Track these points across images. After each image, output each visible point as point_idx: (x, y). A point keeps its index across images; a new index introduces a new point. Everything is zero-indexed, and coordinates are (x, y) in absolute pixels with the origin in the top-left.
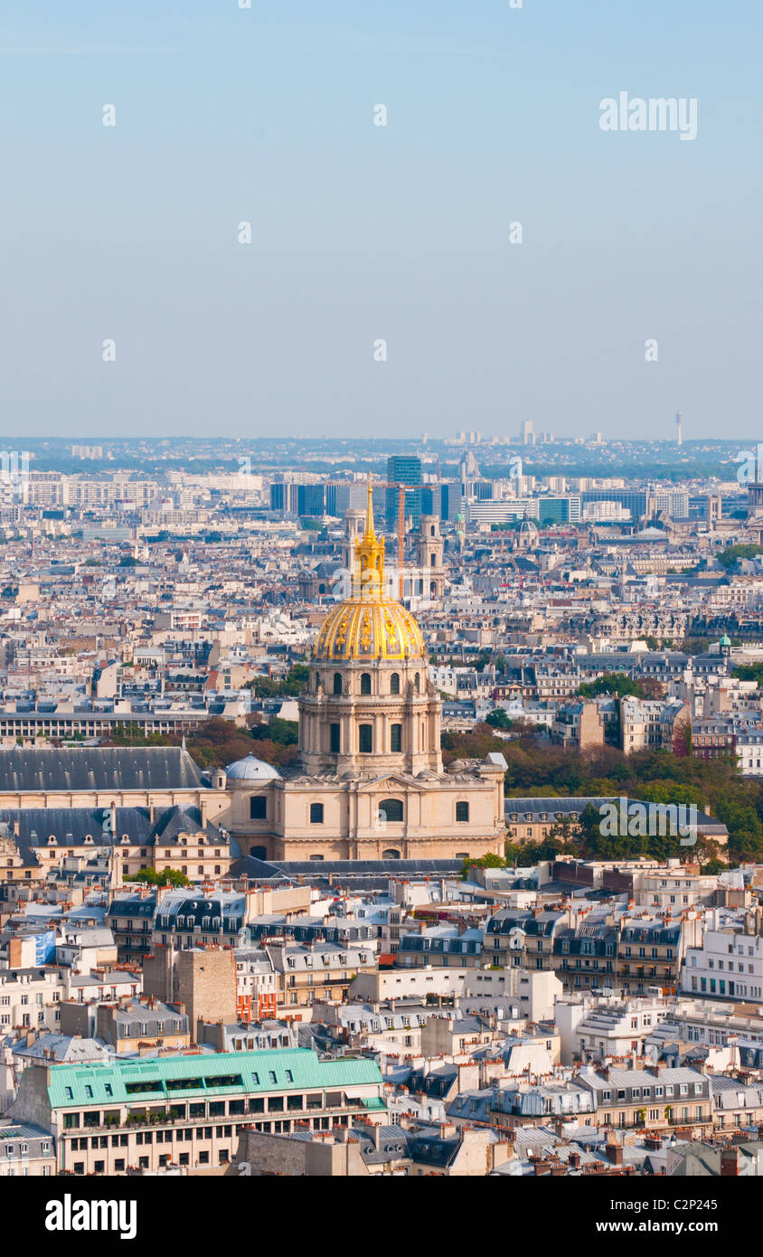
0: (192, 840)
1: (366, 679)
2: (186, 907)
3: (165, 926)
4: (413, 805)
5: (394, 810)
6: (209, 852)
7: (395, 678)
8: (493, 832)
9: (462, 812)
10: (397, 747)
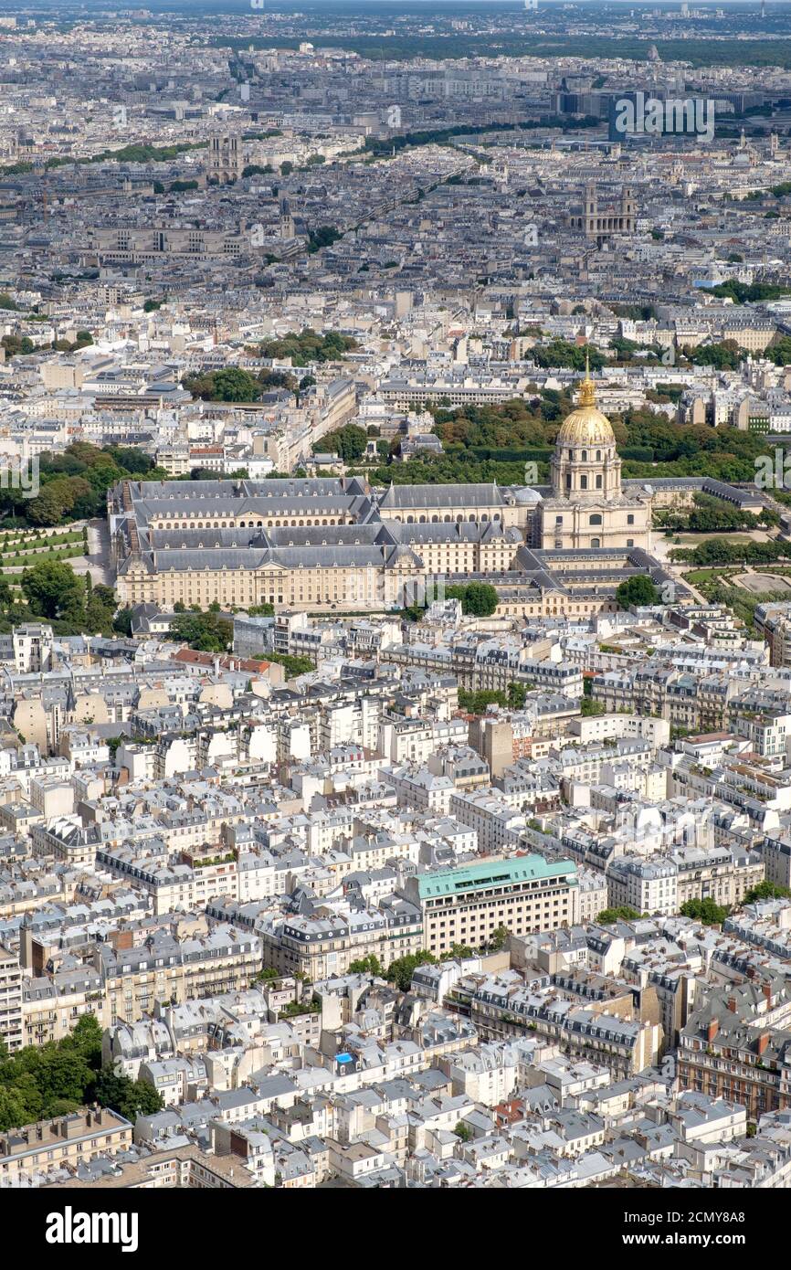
0: (498, 541)
1: (584, 454)
2: (491, 654)
3: (482, 661)
4: (606, 518)
5: (596, 520)
6: (506, 546)
7: (599, 453)
8: (645, 529)
9: (630, 519)
10: (599, 485)
